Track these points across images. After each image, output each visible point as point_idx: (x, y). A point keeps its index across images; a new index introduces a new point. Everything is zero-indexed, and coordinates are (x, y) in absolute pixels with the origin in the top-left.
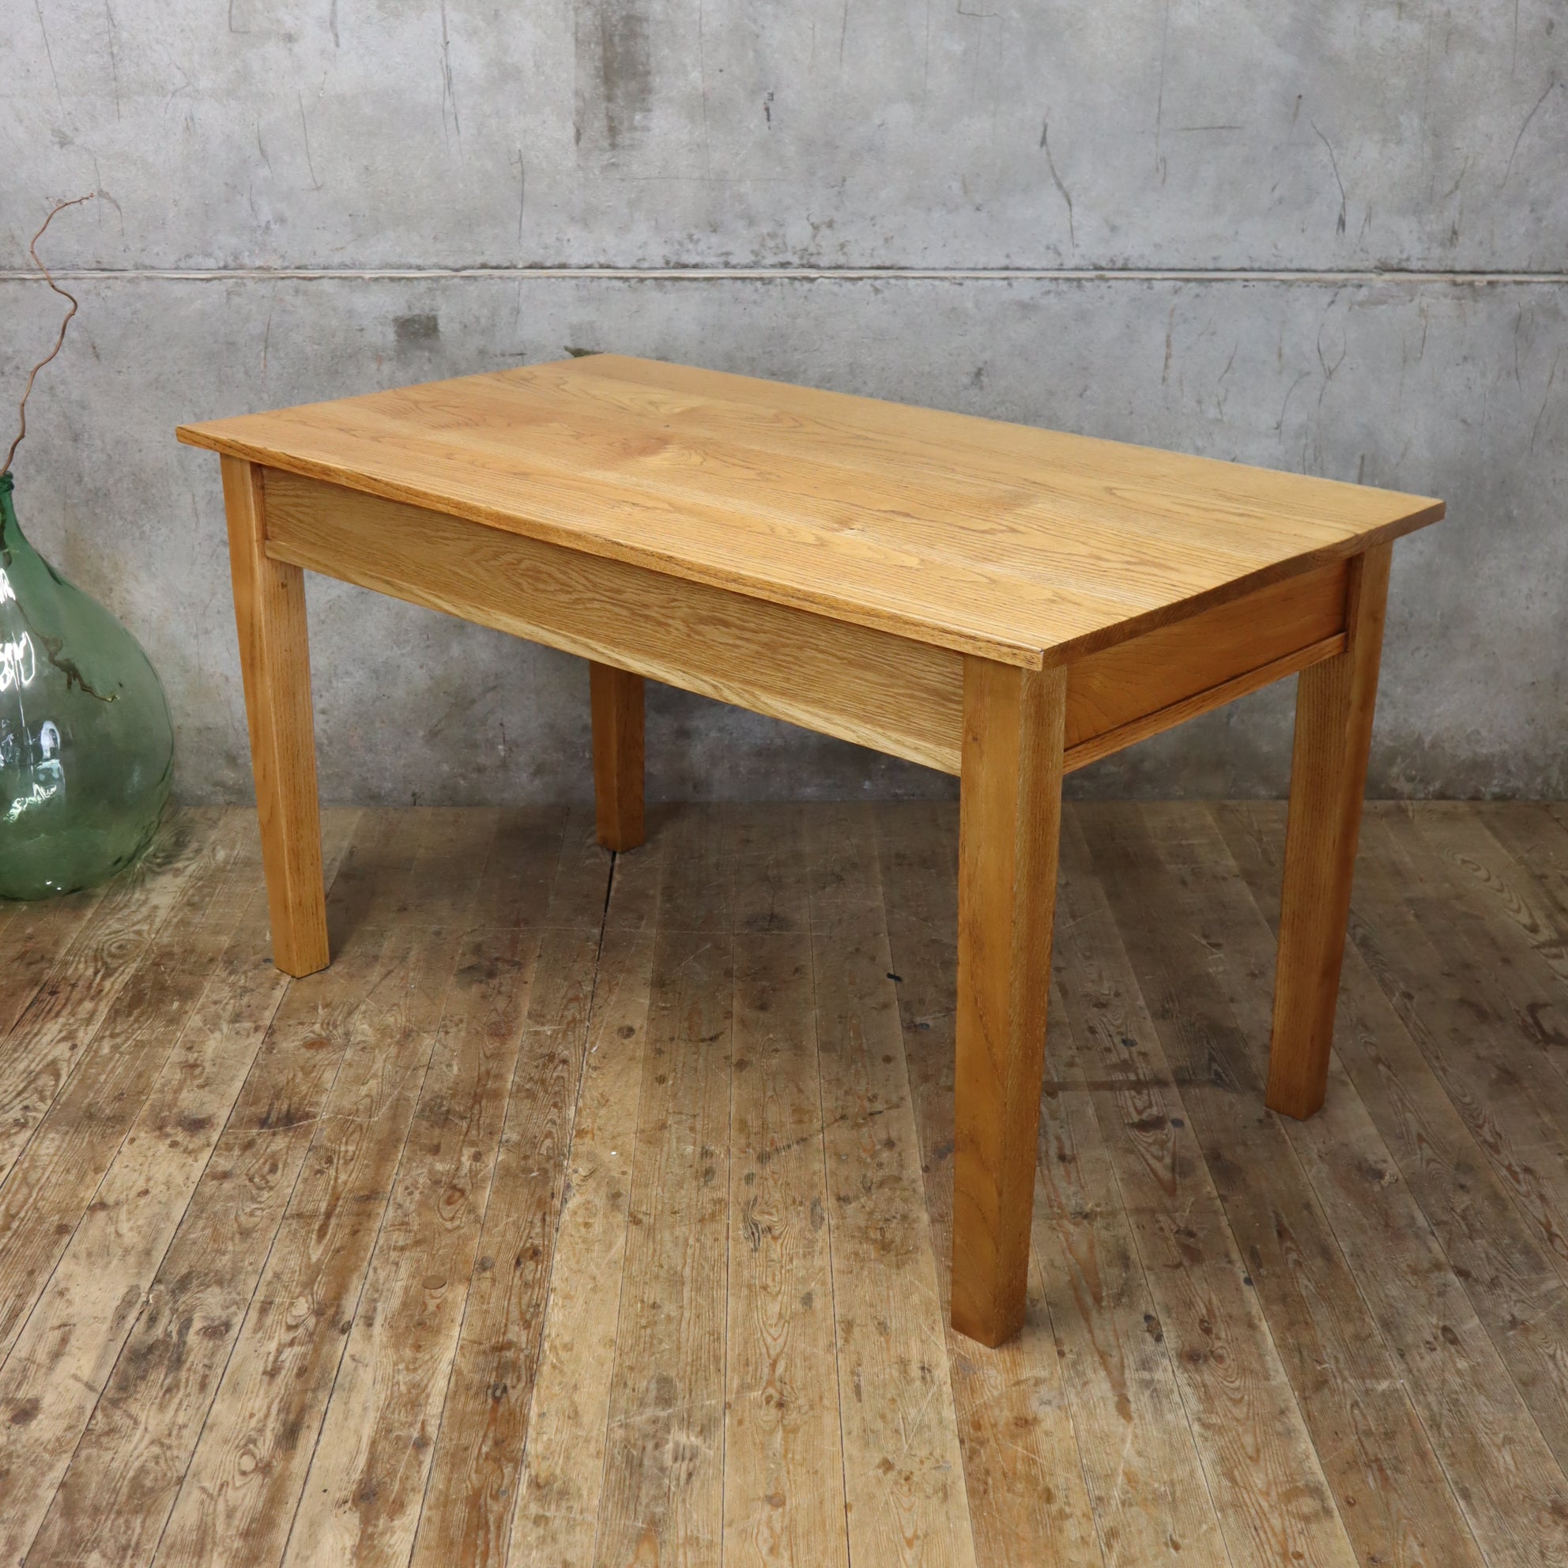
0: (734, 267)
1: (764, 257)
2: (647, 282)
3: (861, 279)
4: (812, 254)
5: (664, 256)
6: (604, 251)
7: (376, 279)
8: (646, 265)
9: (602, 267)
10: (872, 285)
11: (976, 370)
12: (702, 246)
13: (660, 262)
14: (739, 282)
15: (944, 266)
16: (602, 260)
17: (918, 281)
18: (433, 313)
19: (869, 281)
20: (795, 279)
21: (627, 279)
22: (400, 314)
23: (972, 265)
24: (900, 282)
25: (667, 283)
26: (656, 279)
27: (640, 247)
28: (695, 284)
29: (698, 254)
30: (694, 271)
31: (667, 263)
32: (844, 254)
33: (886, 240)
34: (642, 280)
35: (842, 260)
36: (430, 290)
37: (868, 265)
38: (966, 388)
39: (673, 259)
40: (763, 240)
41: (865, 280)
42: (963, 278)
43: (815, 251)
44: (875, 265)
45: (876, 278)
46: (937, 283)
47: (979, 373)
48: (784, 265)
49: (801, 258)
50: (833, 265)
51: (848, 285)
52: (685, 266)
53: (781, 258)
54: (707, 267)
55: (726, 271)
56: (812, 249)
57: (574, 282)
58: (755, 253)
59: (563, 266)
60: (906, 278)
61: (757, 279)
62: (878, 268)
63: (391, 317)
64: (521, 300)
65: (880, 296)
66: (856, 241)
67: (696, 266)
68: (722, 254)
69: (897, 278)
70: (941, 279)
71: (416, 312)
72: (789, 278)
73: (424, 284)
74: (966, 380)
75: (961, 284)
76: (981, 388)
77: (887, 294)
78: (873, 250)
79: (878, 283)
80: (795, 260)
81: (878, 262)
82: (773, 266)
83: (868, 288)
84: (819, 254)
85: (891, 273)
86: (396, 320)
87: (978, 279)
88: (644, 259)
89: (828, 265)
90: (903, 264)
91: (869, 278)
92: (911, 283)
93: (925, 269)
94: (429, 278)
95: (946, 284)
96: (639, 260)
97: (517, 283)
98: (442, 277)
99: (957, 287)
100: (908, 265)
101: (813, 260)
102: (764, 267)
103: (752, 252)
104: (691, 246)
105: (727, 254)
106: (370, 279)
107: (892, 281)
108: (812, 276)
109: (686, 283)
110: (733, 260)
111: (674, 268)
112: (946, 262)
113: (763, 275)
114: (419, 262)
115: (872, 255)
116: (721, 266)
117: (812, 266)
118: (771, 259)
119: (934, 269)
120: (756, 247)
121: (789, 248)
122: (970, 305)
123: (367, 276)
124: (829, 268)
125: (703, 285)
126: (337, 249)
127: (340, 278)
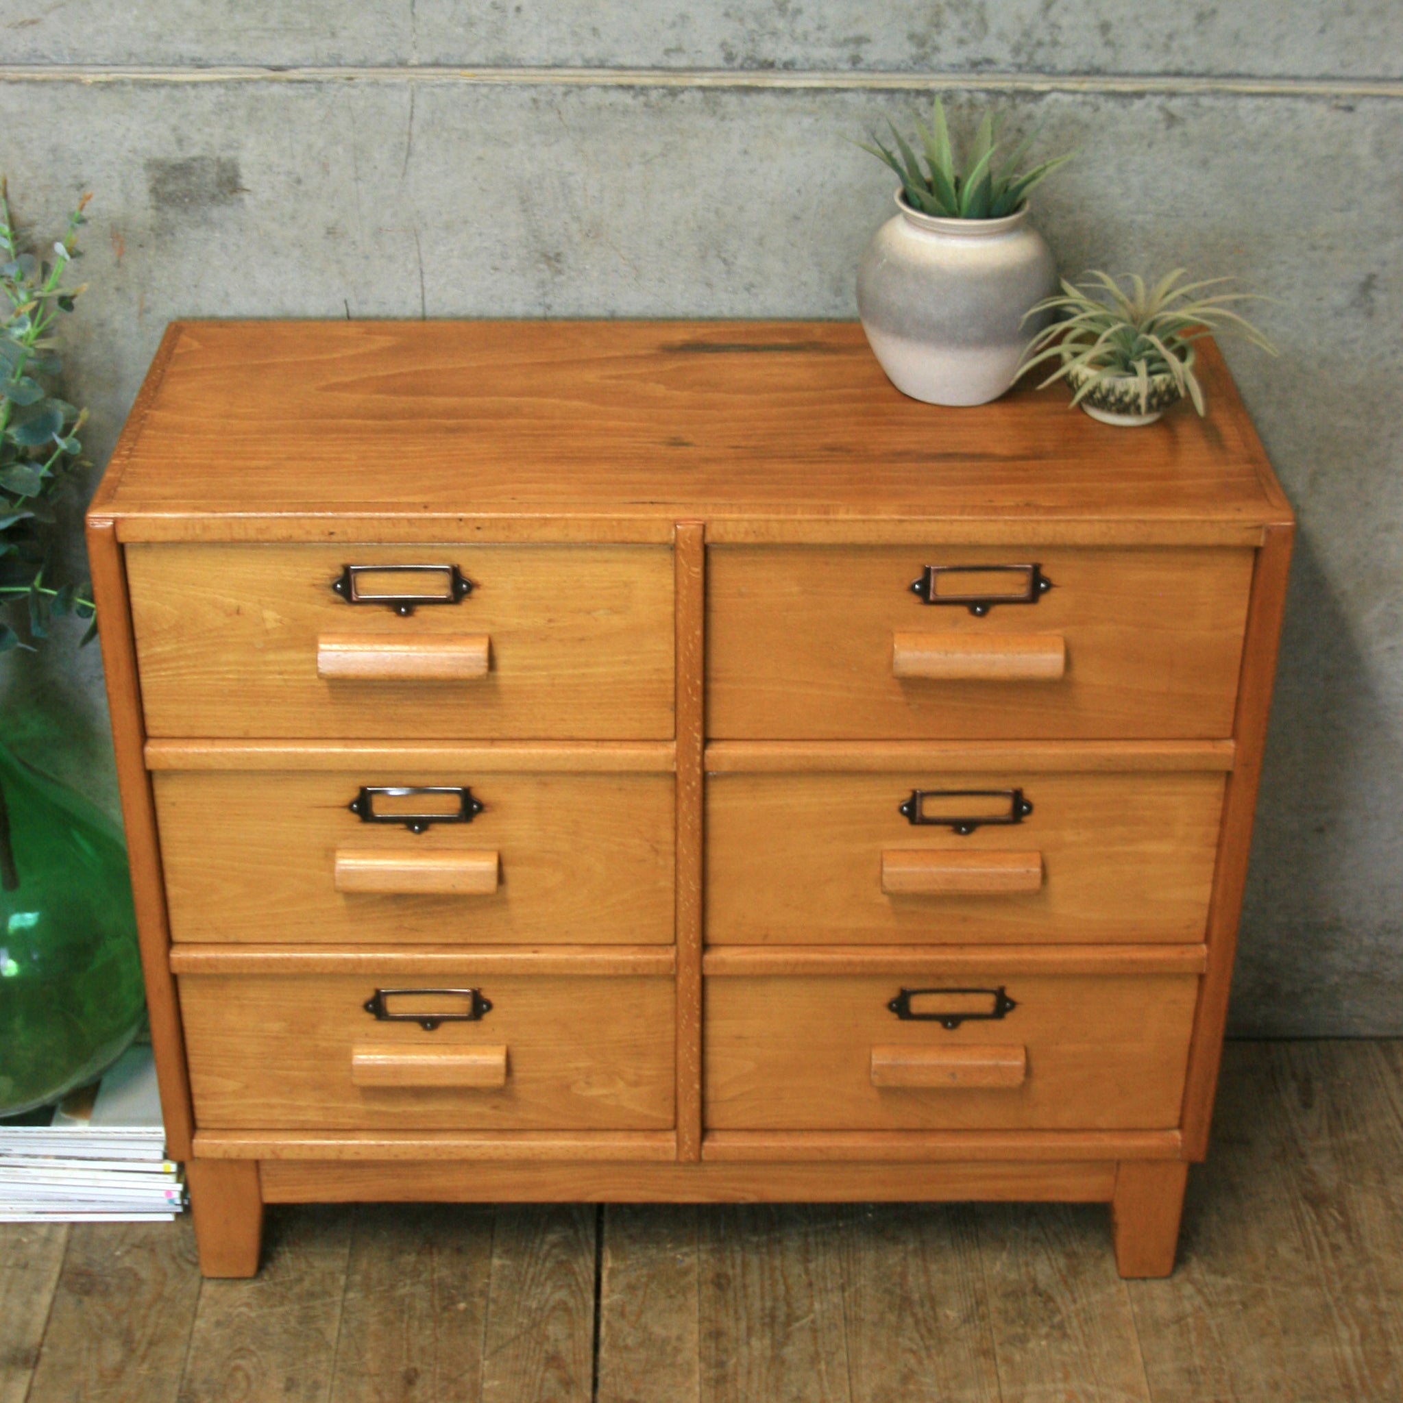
0: (870, 69)
1: (936, 49)
2: (686, 97)
3: (1140, 95)
4: (1040, 44)
5: (723, 45)
6: (595, 31)
7: (108, 85)
8: (682, 62)
9: (588, 65)
10: (1162, 108)
11: (1362, 278)
12: (805, 24)
13: (714, 57)
14: (881, 99)
15: (1317, 72)
16: (591, 52)
17: (1260, 102)
18: (230, 154)
19: (1157, 101)
20: (999, 93)
21: (644, 90)
22: (159, 155)
23: (1378, 72)
24: (1221, 103)
25: (731, 101)
26: (702, 89)
27: (674, 24)
28: (787, 101)
29: (795, 40)
30: (784, 75)
31: (730, 58)
32: (1108, 43)
33: (1200, 17)
34: (673, 92)
35: (1103, 57)
36: (222, 108)
37: (1156, 68)
38: (1338, 313)
39: (741, 50)
40: (938, 13)
41: (1148, 98)
42: (1354, 96)
43: (1047, 39)
44: (1172, 68)
45: (1172, 94)
46: (1300, 105)
47: (1368, 285)
48: (976, 66)
49: (1016, 50)
50: (1085, 67)
51: (1110, 106)
52: (768, 66)
53: (974, 51)
54: (813, 69)
55: (853, 75)
56: (1042, 33)
57: (527, 95)
58: (918, 40)
59: (501, 63)
60: (1237, 94)
61: (918, 93)
62: (1178, 74)
63: (142, 161)
64: (416, 129)
65: (1177, 130)
66: (1136, 18)
67: (788, 66)
68: (846, 42)
69: (1216, 93)
70: (1310, 98)
71: (195, 152)
72: (988, 92)
73: (210, 97)
74: (1340, 298)
75: (1350, 109)
76: (1370, 314)
77: (1193, 128)
78: (1170, 37)
79: (1176, 105)
80: (1002, 54)
81: (1179, 62)
82: (955, 68)
83: (1155, 114)
84: (1055, 43)
85: (1203, 84)
86: (153, 165)
87: (1389, 97)
88: (679, 50)
89: (1071, 67)
90: (1231, 67)
91: (1156, 93)
92: (1246, 104)
93: (1278, 77)
94: (220, 83)
95: (1320, 109)
96: (668, 52)
97: (406, 96)
98: (248, 81)
99: (1340, 114)
100: (1242, 69)
101: (1040, 56)
102: (934, 70)
103: (911, 37)
104: (781, 24)
105: (860, 40)
106: (96, 83)
107: (1206, 102)
108: (1038, 87)
109: (768, 100)
110: (871, 54)
111: (742, 68)
112: (1327, 64)
113: (932, 85)
114: (198, 51)
115: (1167, 48)
116: (846, 66)
117: (1039, 70)
118: (951, 54)
119: (1296, 78)
120: (920, 26)
121: (993, 29)
122: (1363, 149)
123: (89, 79)
124: (1074, 73)
125: (806, 102)
126: (23, 24)
127: (32, 82)
